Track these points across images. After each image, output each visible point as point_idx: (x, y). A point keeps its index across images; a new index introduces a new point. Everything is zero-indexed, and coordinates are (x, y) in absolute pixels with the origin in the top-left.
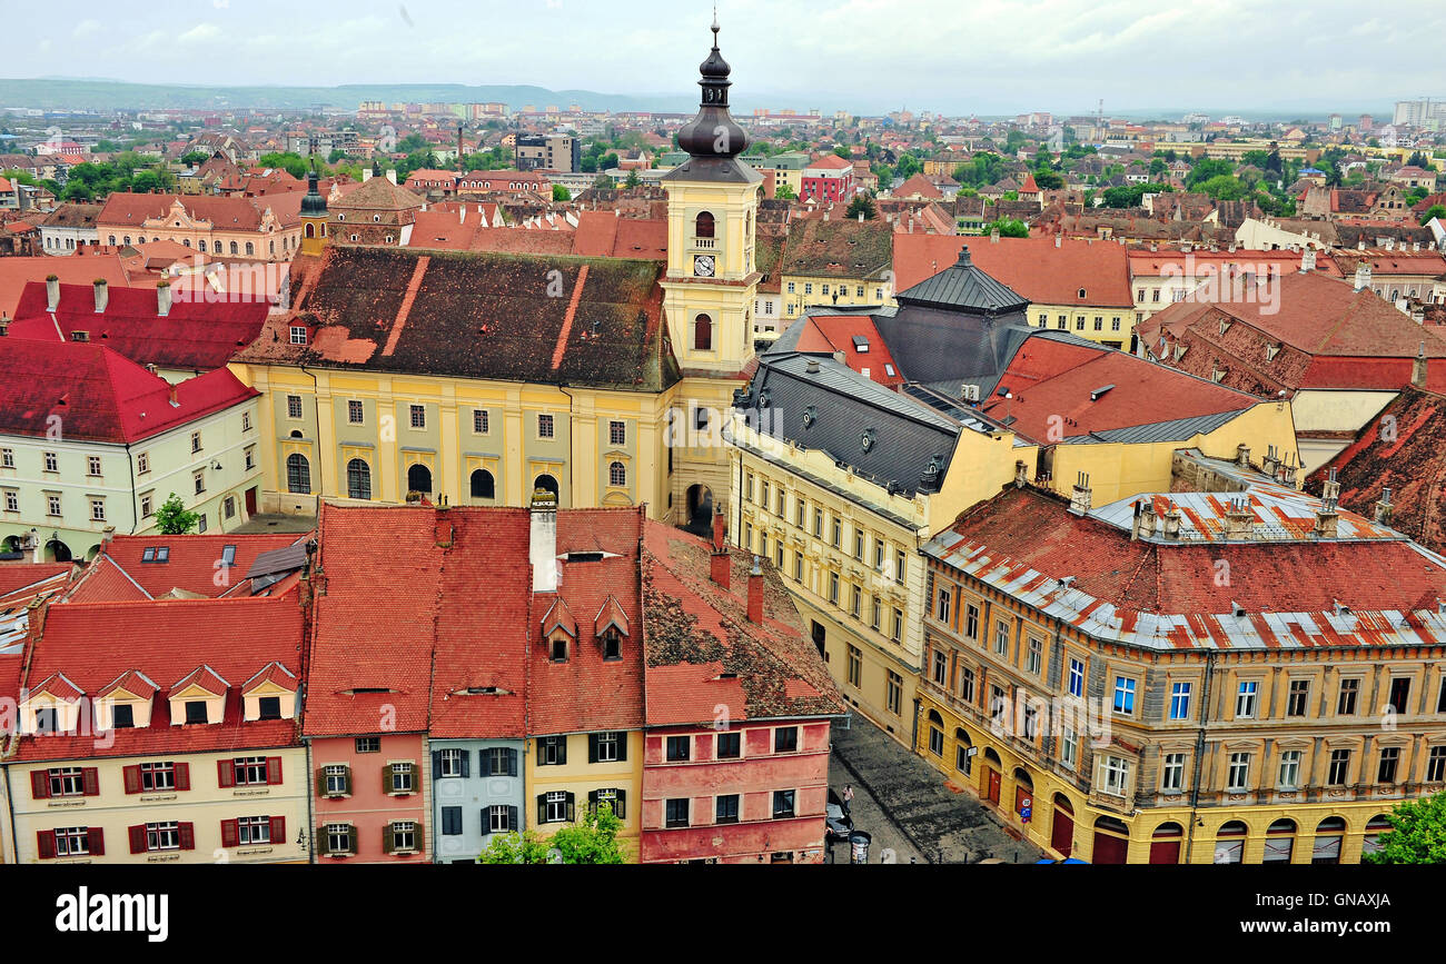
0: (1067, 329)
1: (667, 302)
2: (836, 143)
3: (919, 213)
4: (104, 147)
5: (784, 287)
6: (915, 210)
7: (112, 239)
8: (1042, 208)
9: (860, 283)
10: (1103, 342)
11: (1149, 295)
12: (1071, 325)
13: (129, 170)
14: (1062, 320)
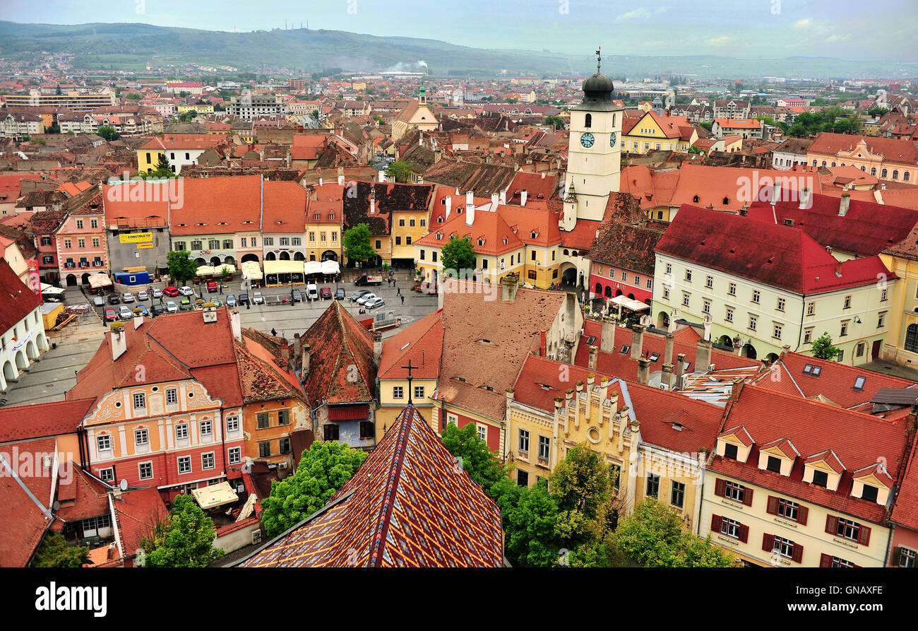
4: (819, 102)
7: (815, 162)
13: (833, 118)
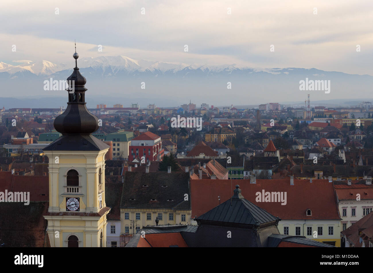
0: (301, 235)
1: (49, 228)
2: (149, 124)
3: (205, 167)
5: (123, 216)
6: (202, 165)
8: (279, 161)
9: (169, 211)
10: (324, 242)
11: (349, 212)
12: (304, 232)
14: (298, 230)
